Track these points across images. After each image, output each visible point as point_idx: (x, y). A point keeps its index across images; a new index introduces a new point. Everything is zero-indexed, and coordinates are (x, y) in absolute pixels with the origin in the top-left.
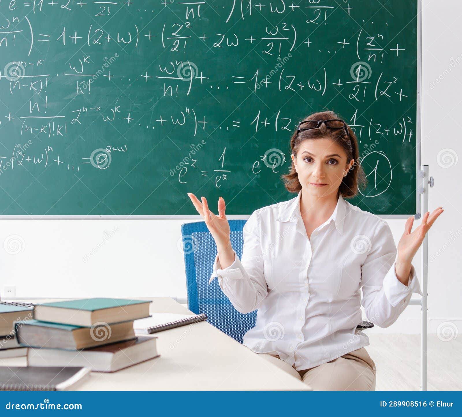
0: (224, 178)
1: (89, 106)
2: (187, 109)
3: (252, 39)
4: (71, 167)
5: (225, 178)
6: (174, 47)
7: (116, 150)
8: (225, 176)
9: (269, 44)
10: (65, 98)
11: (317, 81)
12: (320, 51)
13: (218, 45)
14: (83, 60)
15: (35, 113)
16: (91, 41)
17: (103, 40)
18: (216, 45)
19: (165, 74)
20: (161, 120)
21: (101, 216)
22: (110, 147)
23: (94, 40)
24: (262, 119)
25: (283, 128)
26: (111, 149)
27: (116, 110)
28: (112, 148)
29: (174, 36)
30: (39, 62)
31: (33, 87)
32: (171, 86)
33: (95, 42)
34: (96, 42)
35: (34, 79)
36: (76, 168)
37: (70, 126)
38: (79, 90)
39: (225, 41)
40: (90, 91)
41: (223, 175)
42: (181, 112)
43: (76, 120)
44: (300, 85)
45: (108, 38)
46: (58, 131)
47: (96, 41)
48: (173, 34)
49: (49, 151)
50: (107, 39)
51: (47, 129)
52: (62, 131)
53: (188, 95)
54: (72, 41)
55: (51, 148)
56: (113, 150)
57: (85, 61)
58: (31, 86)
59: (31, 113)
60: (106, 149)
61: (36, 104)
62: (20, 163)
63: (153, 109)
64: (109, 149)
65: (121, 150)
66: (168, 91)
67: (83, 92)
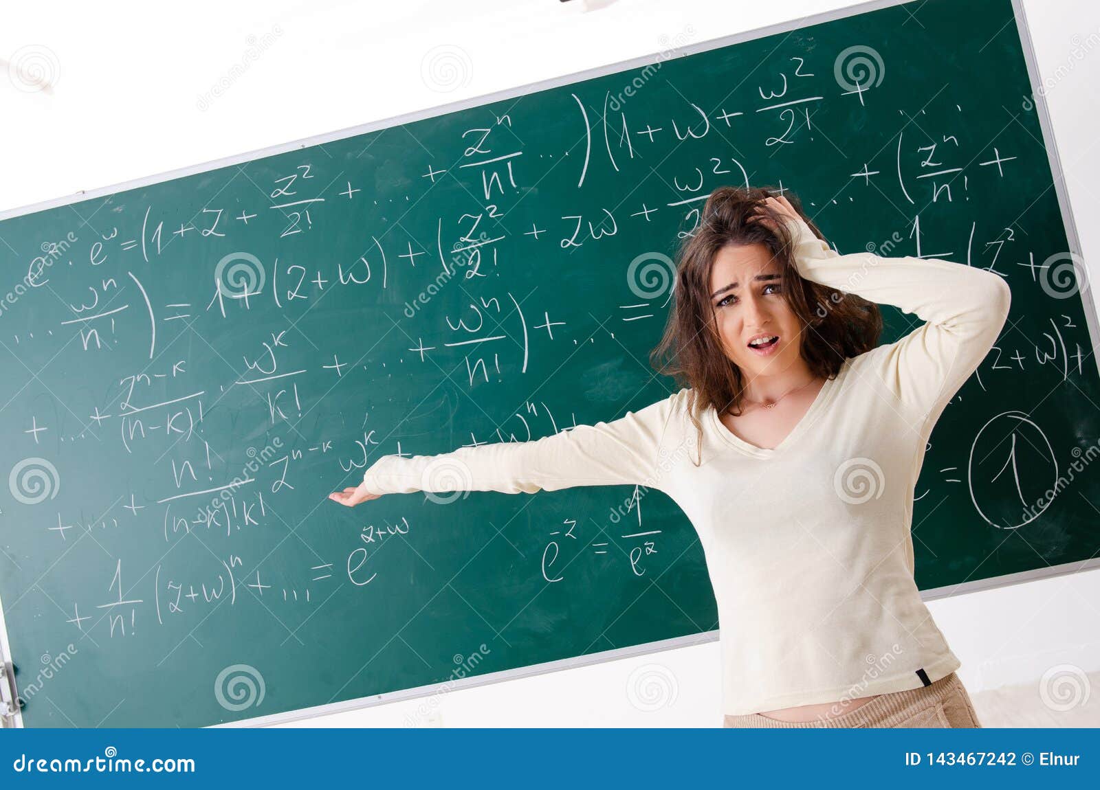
0: (649, 551)
1: (303, 445)
2: (530, 405)
3: (646, 212)
4: (290, 595)
5: (651, 550)
6: (472, 268)
7: (385, 533)
8: (650, 546)
9: (689, 215)
12: (813, 204)
13: (571, 242)
14: (271, 343)
15: (188, 485)
16: (282, 295)
17: (308, 288)
18: (566, 243)
19: (463, 335)
21: (380, 698)
22: (370, 529)
23: (289, 292)
26: (374, 533)
27: (366, 440)
28: (375, 530)
29: (466, 244)
30: (175, 367)
31: (172, 428)
32: (481, 360)
33: (292, 295)
34: (294, 295)
35: (172, 409)
36: (302, 595)
37: (269, 498)
38: (276, 412)
39: (585, 229)
40: (299, 409)
41: (646, 544)
42: (517, 414)
43: (282, 482)
45: (319, 281)
46: (247, 517)
47: (293, 293)
48: (463, 239)
49: (233, 566)
50: (317, 283)
51: (220, 516)
52: (255, 514)
53: (524, 371)
54: (241, 306)
55: (237, 558)
56: (378, 535)
57: (276, 344)
58: (169, 425)
59: (179, 487)
60: (362, 535)
61: (187, 464)
62: (176, 607)
63: (451, 420)
64: (369, 536)
65: (397, 531)
66: (478, 372)
67: (285, 416)
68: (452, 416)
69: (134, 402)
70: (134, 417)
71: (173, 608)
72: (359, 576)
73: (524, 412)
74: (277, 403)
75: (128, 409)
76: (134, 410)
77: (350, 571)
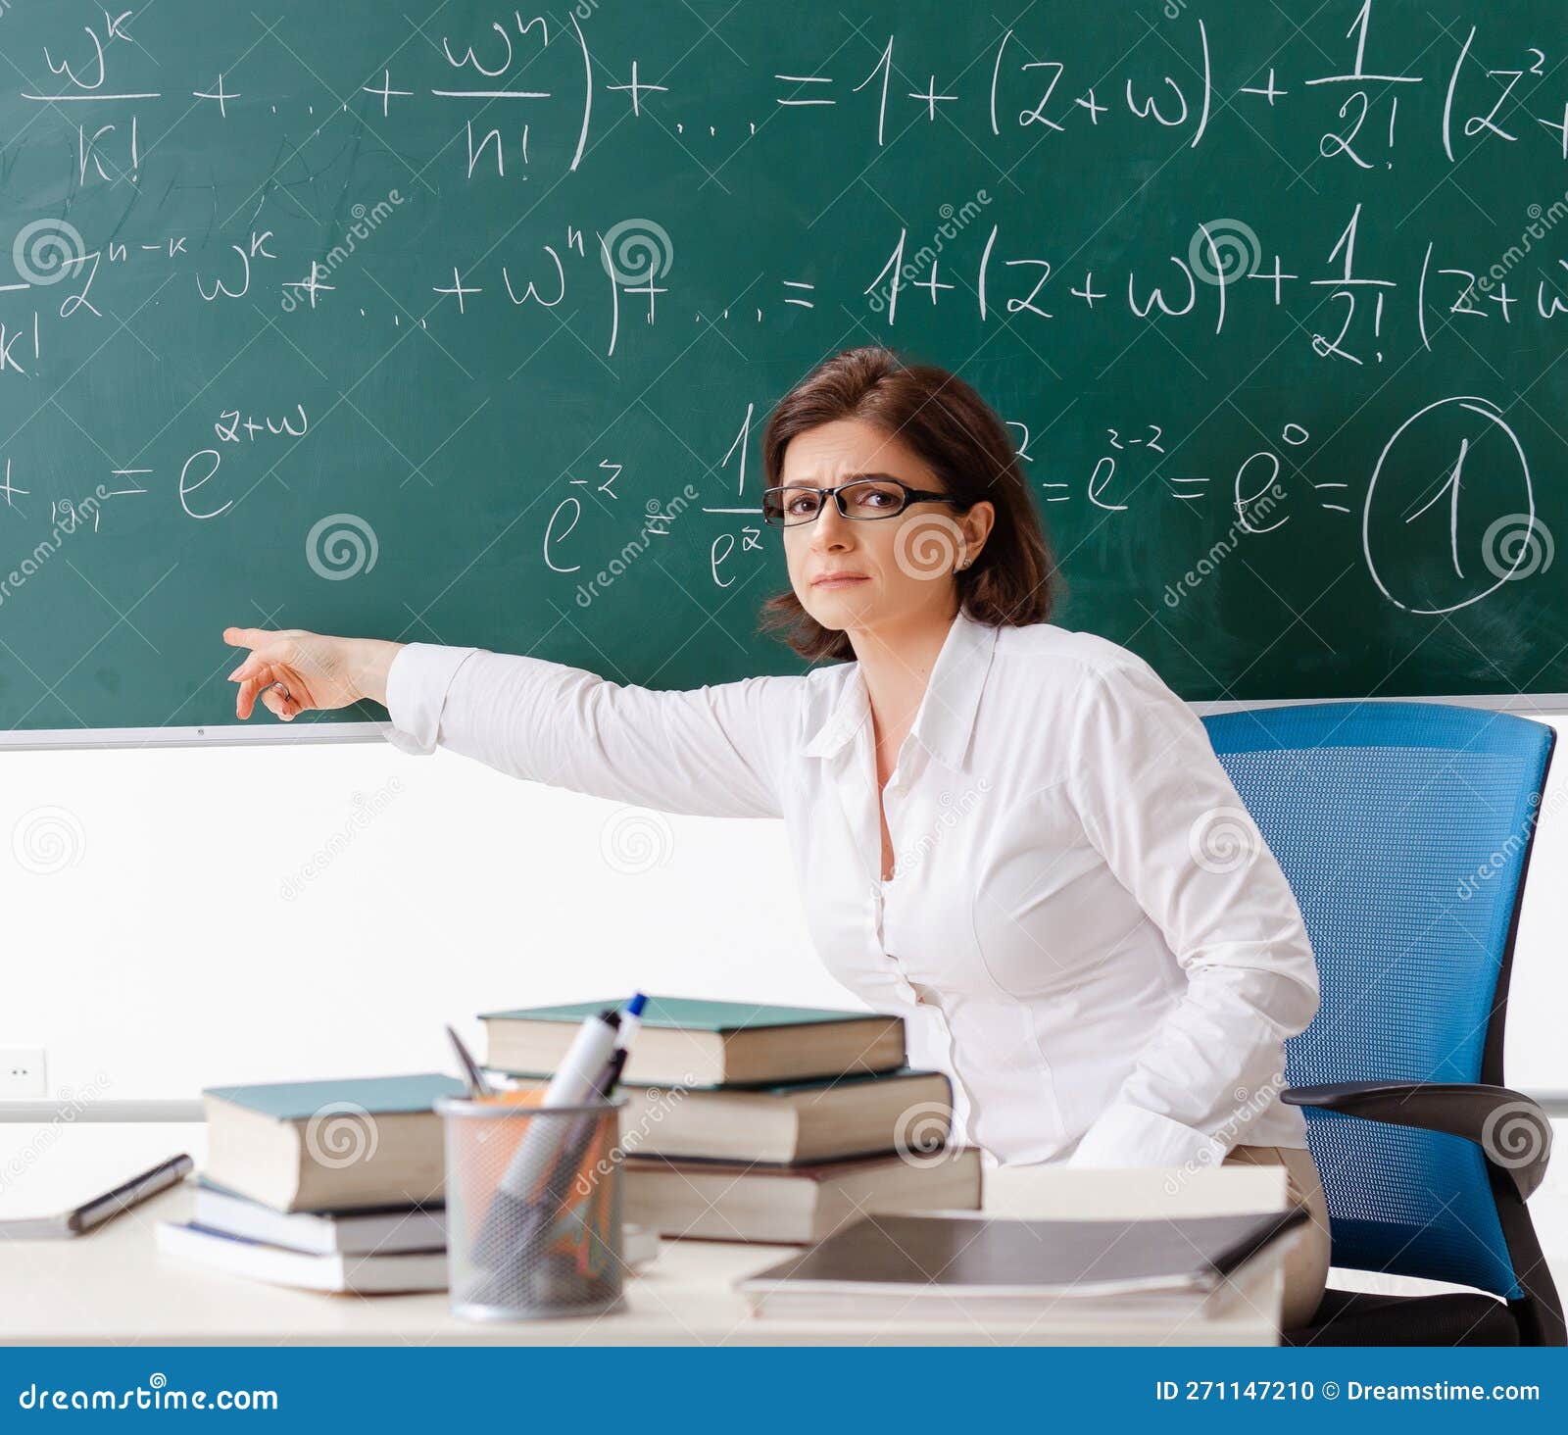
0: (747, 545)
1: (133, 236)
2: (574, 233)
5: (752, 543)
7: (260, 428)
8: (752, 536)
10: (31, 206)
11: (1167, 79)
14: (102, 31)
19: (469, 79)
20: (454, 287)
22: (234, 417)
25: (1015, 305)
26: (239, 425)
27: (254, 247)
28: (243, 420)
32: (496, 132)
36: (85, 520)
38: (91, 164)
40: (136, 166)
41: (744, 530)
42: (548, 248)
43: (81, 299)
44: (1088, 101)
46: (4, 354)
52: (20, 351)
53: (574, 167)
56: (247, 430)
57: (111, 34)
60: (217, 425)
63: (419, 237)
64: (229, 428)
65: (285, 429)
66: (487, 155)
67: (107, 172)
68: (422, 230)
72: (197, 501)
74: (95, 147)
77: (185, 487)
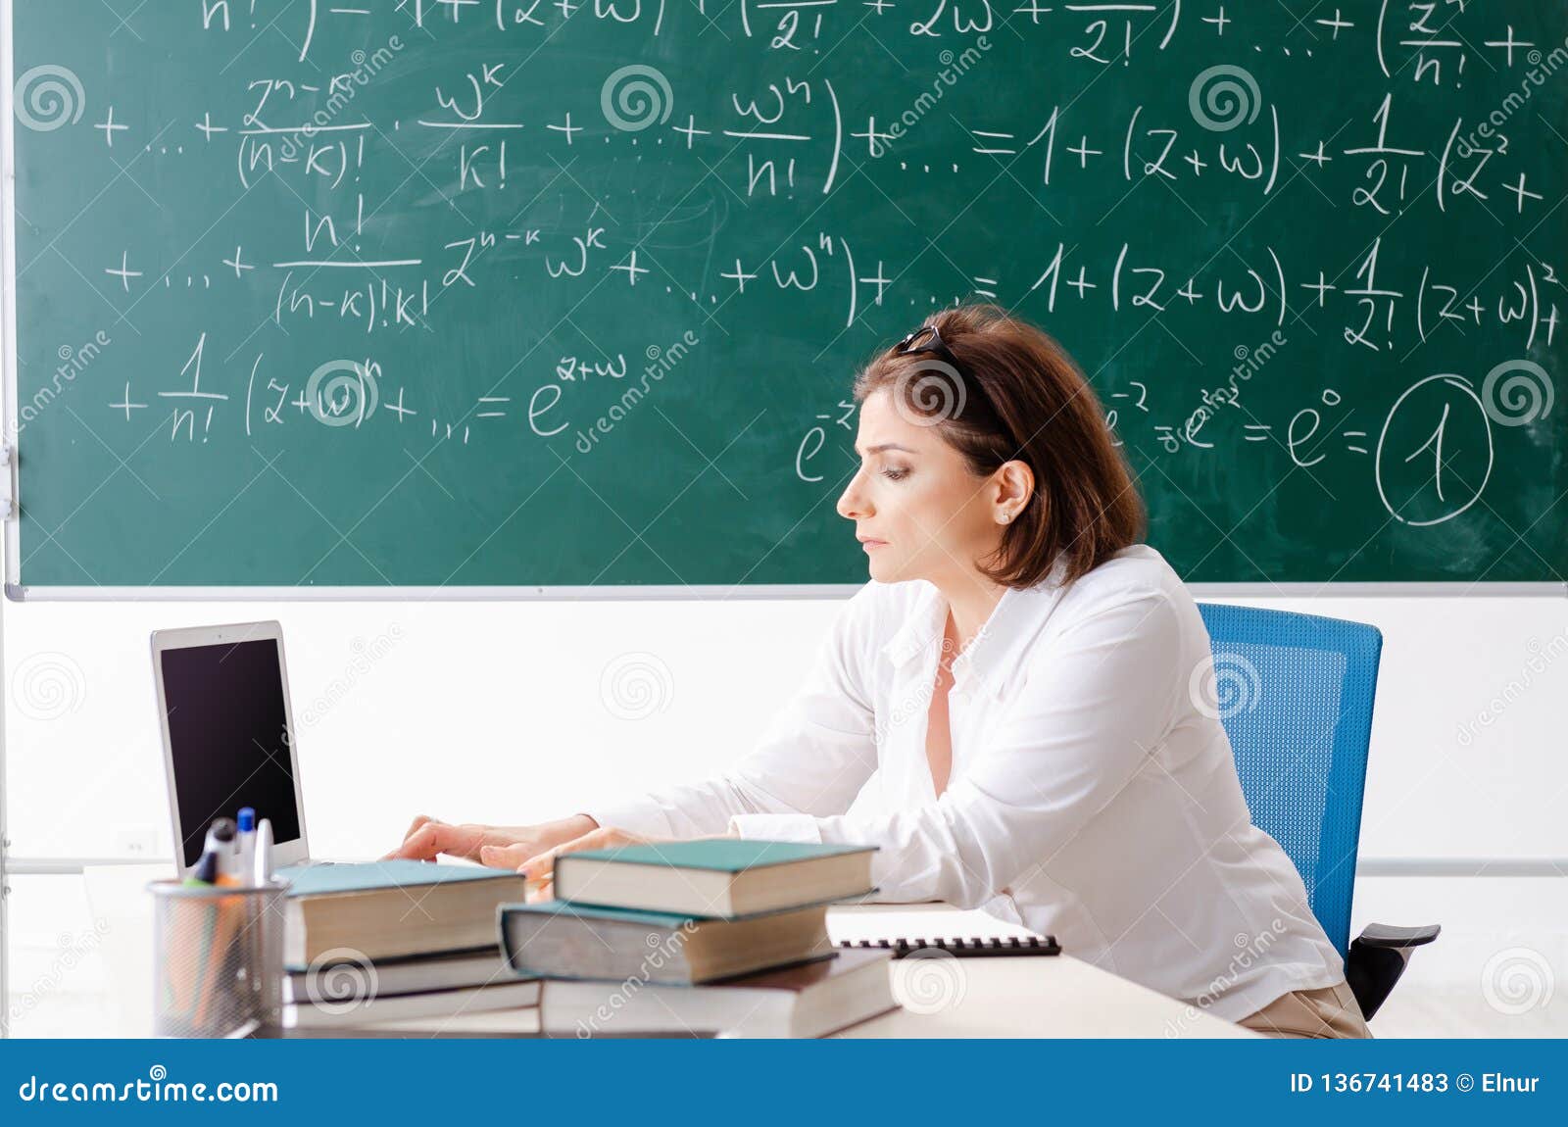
1: (500, 228)
2: (825, 238)
3: (1035, 10)
4: (442, 430)
6: (782, 33)
7: (590, 371)
9: (1092, 27)
10: (424, 203)
11: (1249, 146)
12: (1258, 49)
13: (925, 29)
14: (480, 77)
15: (323, 249)
16: (508, 14)
17: (546, 12)
18: (918, 28)
20: (737, 273)
21: (541, 591)
22: (572, 362)
23: (519, 11)
24: (1069, 271)
25: (1139, 300)
26: (576, 367)
27: (590, 240)
28: (578, 365)
31: (315, 165)
32: (770, 163)
33: (522, 17)
34: (526, 17)
35: (319, 140)
36: (458, 433)
37: (436, 291)
38: (469, 174)
39: (947, 15)
40: (503, 177)
42: (806, 248)
43: (460, 273)
44: (1193, 158)
45: (565, 6)
46: (400, 311)
47: (525, 14)
50: (562, 8)
51: (362, 304)
52: (413, 308)
54: (447, 15)
56: (581, 372)
57: (487, 80)
58: (310, 161)
59: (309, 249)
61: (326, 221)
62: (274, 416)
63: (712, 238)
64: (568, 370)
65: (609, 373)
66: (762, 178)
67: (481, 181)
68: (714, 231)
69: (265, 117)
70: (261, 139)
71: (269, 416)
72: (542, 423)
73: (815, 247)
74: (474, 162)
75: (254, 126)
76: (262, 129)
77: (533, 412)
